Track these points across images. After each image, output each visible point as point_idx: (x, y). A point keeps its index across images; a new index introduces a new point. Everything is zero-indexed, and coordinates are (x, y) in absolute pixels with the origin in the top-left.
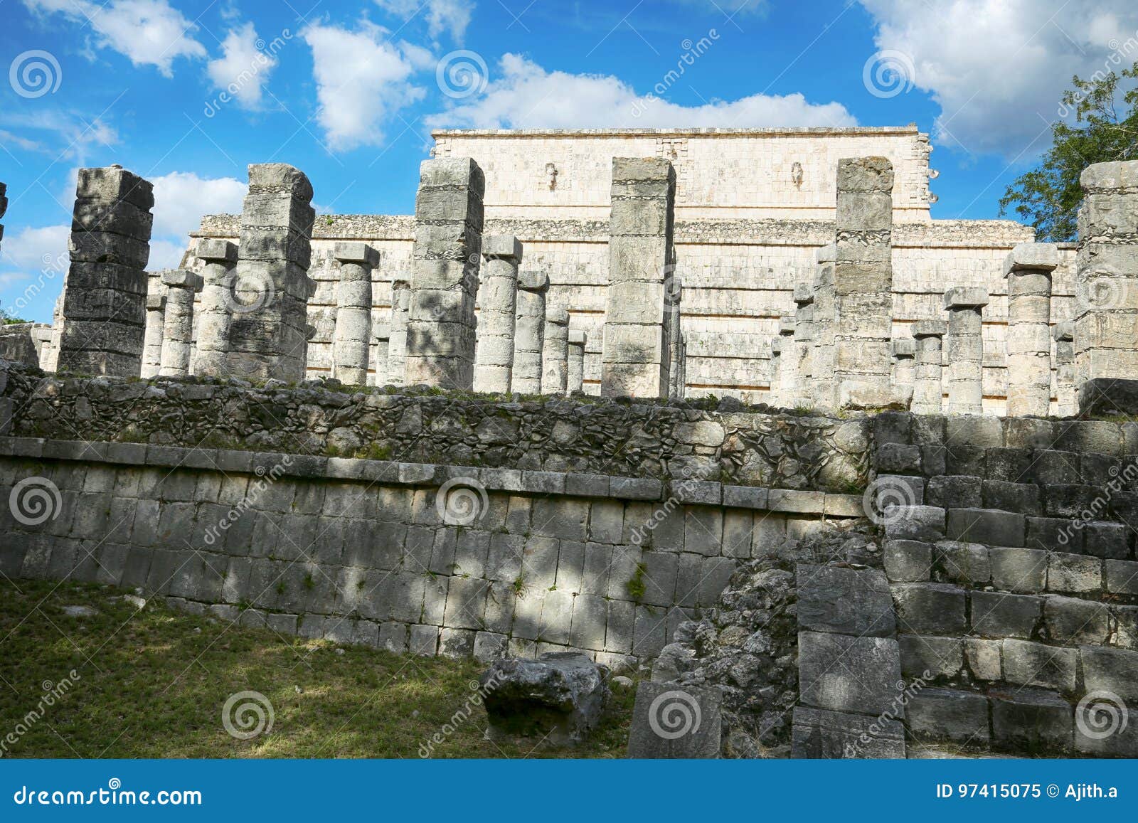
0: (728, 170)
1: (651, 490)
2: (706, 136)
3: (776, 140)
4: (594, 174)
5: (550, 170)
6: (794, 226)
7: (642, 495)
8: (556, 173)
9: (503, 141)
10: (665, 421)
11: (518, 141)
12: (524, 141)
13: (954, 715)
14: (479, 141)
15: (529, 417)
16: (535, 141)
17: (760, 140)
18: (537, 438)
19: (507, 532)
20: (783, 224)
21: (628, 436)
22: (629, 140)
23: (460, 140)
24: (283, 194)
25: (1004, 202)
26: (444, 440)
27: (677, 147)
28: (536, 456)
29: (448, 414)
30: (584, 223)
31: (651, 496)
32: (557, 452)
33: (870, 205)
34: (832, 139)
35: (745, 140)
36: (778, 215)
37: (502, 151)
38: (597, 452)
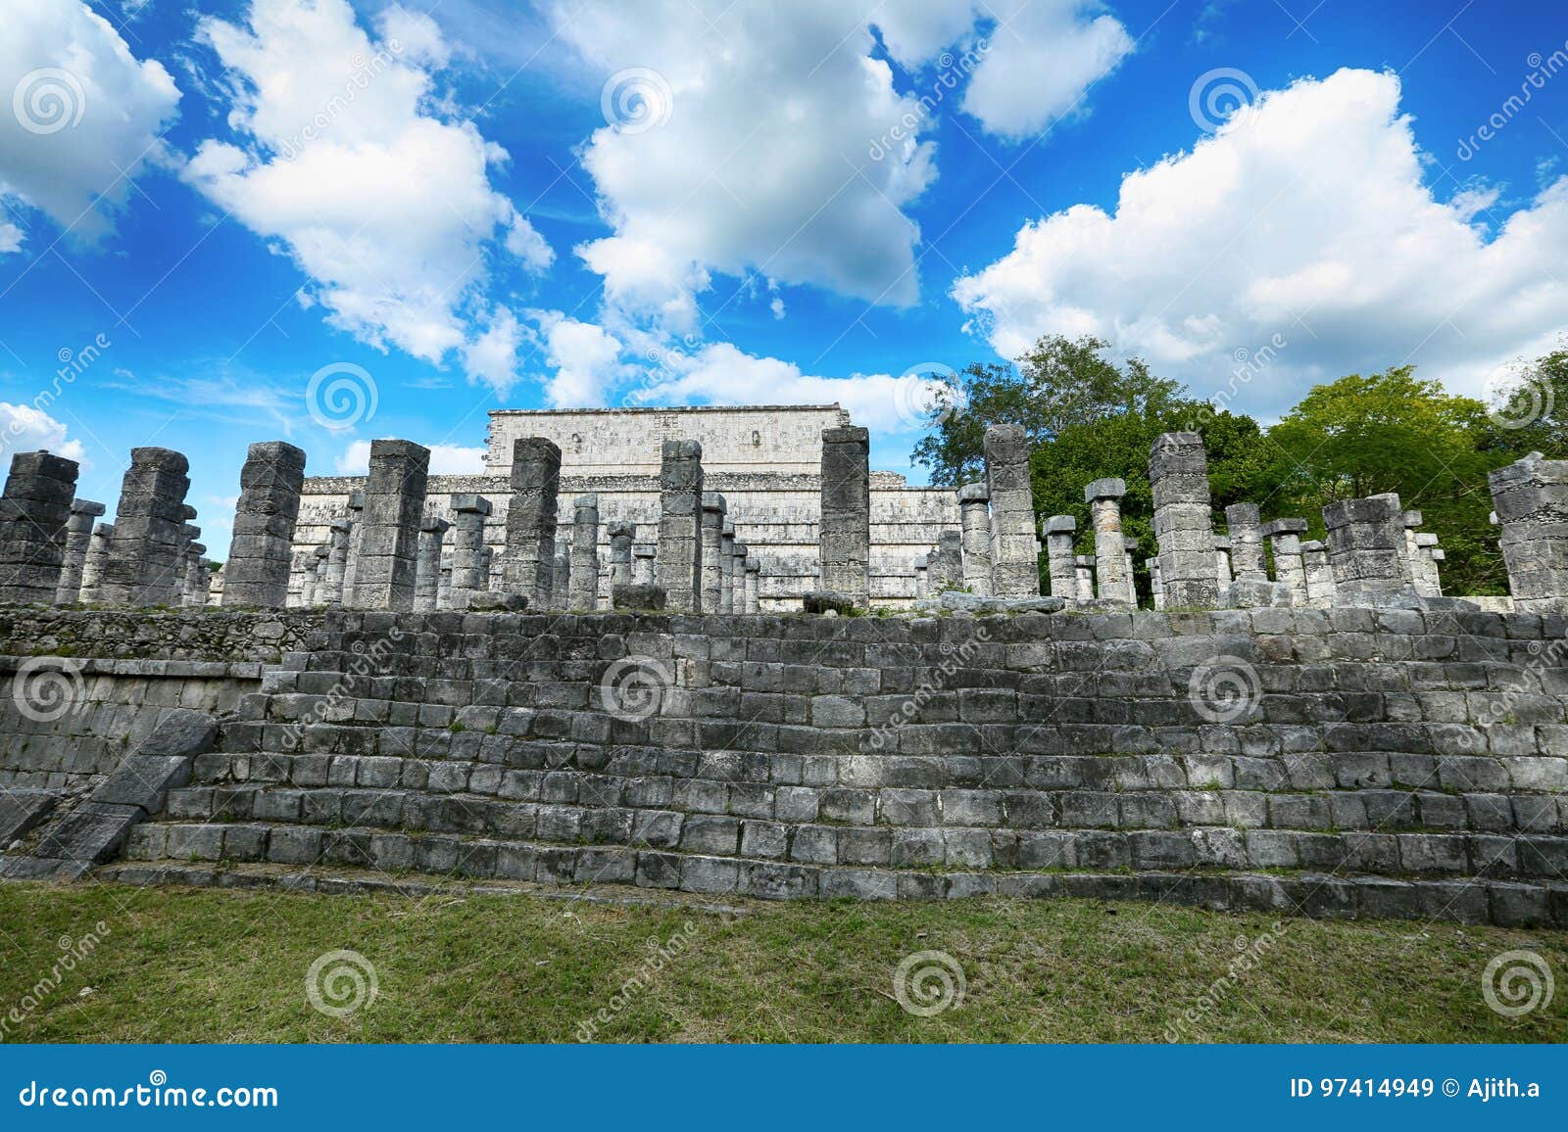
0: (707, 437)
1: (218, 670)
2: (691, 412)
3: (741, 415)
4: (609, 441)
5: (576, 439)
6: (739, 477)
7: (211, 673)
8: (580, 441)
9: (542, 418)
10: (249, 623)
11: (553, 418)
12: (558, 418)
13: (193, 802)
14: (524, 418)
15: (167, 623)
16: (566, 418)
17: (730, 415)
18: (170, 637)
19: (128, 704)
20: (731, 476)
21: (226, 634)
22: (636, 416)
23: (510, 418)
24: (153, 469)
25: (912, 457)
26: (112, 642)
27: (670, 420)
28: (167, 650)
29: (117, 623)
30: (586, 478)
31: (217, 674)
32: (181, 646)
33: (531, 470)
34: (781, 413)
35: (719, 414)
36: (728, 469)
37: (541, 425)
38: (205, 646)
